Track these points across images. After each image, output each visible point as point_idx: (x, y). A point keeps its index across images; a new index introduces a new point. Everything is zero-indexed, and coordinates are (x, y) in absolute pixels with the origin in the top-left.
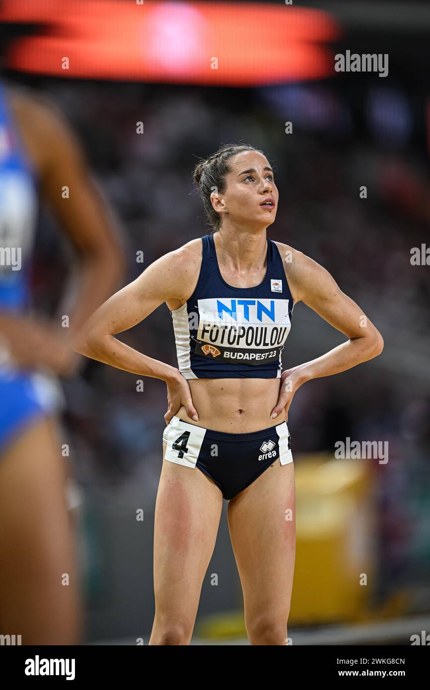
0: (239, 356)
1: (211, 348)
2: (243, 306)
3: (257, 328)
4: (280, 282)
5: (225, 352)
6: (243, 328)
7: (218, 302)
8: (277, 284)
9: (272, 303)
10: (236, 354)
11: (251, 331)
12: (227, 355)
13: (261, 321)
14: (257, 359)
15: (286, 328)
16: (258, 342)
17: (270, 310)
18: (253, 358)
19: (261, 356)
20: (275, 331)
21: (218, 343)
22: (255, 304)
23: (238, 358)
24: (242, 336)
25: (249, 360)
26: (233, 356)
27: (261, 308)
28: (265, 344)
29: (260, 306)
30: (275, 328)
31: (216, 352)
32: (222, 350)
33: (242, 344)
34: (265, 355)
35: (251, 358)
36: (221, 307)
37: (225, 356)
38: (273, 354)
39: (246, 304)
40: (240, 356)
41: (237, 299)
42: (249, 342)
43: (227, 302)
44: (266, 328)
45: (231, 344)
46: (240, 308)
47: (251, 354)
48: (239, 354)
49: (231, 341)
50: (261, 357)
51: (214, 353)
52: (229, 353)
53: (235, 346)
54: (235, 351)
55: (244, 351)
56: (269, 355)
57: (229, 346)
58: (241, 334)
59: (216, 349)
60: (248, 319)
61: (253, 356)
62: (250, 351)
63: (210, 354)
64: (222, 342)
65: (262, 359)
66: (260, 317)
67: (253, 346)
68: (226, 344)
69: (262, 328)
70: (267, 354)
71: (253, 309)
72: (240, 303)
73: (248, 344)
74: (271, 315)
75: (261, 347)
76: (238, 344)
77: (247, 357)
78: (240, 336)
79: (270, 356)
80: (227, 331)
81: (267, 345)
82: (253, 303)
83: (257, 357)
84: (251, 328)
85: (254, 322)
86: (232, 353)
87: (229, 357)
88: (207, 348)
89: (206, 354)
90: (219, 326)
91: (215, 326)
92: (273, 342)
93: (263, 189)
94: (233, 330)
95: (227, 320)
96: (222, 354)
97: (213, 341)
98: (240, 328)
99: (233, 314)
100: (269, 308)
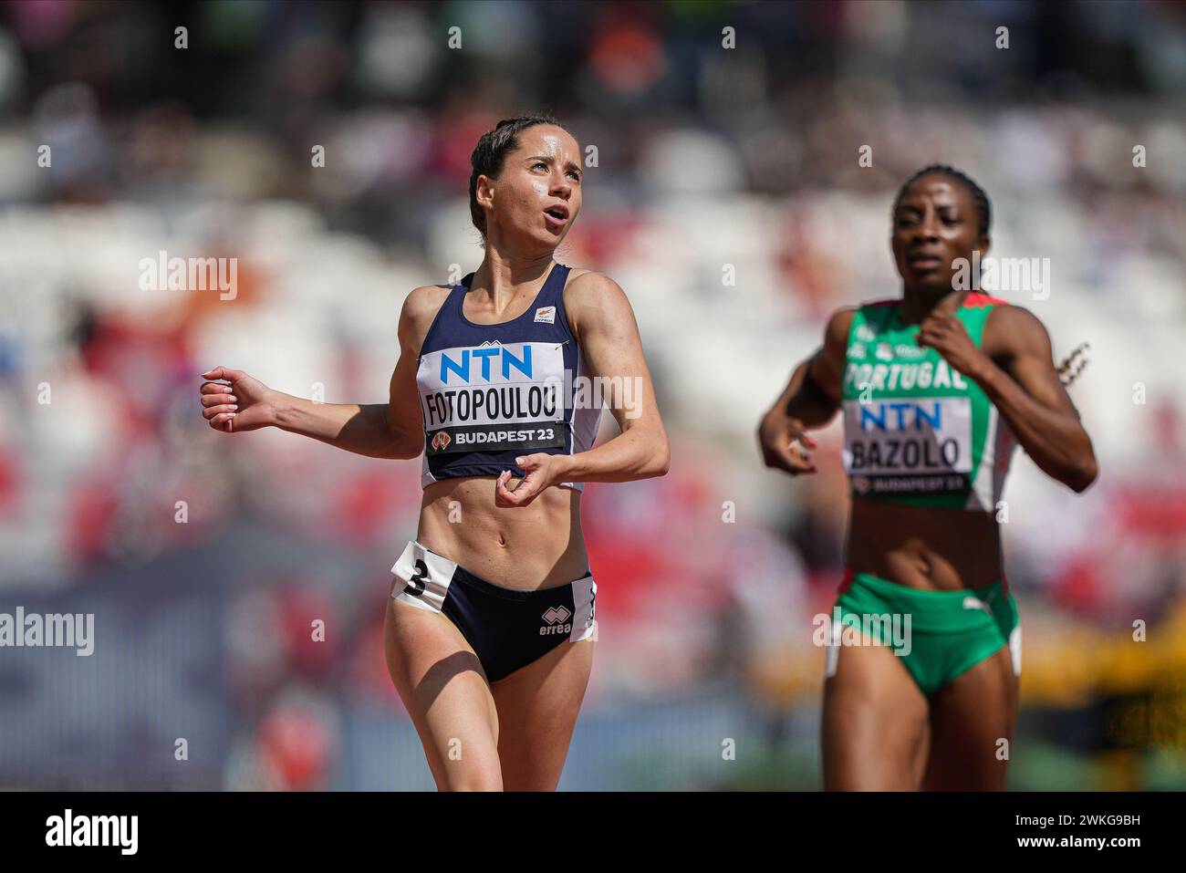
0: (479, 438)
1: (442, 436)
2: (480, 358)
3: (503, 390)
5: (458, 435)
6: (480, 392)
7: (444, 356)
9: (527, 352)
10: (474, 434)
11: (492, 395)
12: (461, 439)
13: (508, 378)
14: (510, 440)
16: (508, 412)
17: (523, 361)
18: (503, 438)
19: (516, 435)
20: (535, 393)
21: (447, 424)
22: (498, 354)
23: (479, 441)
24: (480, 404)
25: (497, 443)
26: (471, 439)
27: (508, 358)
28: (520, 415)
29: (506, 355)
30: (536, 388)
31: (447, 439)
32: (452, 431)
33: (483, 418)
34: (527, 435)
35: (500, 439)
36: (446, 363)
37: (458, 442)
38: (547, 434)
39: (484, 354)
40: (482, 438)
41: (471, 349)
42: (493, 413)
43: (455, 354)
44: (518, 389)
45: (465, 419)
46: (476, 364)
47: (499, 433)
48: (479, 434)
49: (464, 414)
50: (517, 437)
51: (444, 444)
52: (463, 435)
53: (470, 422)
54: (471, 430)
55: (486, 429)
57: (461, 424)
58: (478, 401)
59: (445, 434)
60: (488, 378)
61: (502, 435)
62: (496, 428)
63: (440, 447)
64: (451, 420)
65: (519, 439)
66: (506, 373)
67: (501, 420)
68: (457, 422)
69: (511, 390)
70: (531, 432)
71: (496, 362)
72: (476, 354)
73: (491, 417)
74: (526, 368)
75: (515, 420)
76: (475, 418)
77: (492, 437)
78: (475, 405)
79: (540, 438)
81: (525, 415)
82: (496, 352)
83: (509, 436)
84: (493, 390)
85: (497, 381)
86: (467, 435)
87: (463, 442)
88: (437, 441)
89: (436, 448)
90: (444, 395)
91: (439, 395)
92: (535, 411)
93: (554, 188)
94: (464, 396)
95: (455, 383)
96: (454, 438)
97: (442, 421)
98: (475, 392)
99: (464, 372)
100: (521, 359)
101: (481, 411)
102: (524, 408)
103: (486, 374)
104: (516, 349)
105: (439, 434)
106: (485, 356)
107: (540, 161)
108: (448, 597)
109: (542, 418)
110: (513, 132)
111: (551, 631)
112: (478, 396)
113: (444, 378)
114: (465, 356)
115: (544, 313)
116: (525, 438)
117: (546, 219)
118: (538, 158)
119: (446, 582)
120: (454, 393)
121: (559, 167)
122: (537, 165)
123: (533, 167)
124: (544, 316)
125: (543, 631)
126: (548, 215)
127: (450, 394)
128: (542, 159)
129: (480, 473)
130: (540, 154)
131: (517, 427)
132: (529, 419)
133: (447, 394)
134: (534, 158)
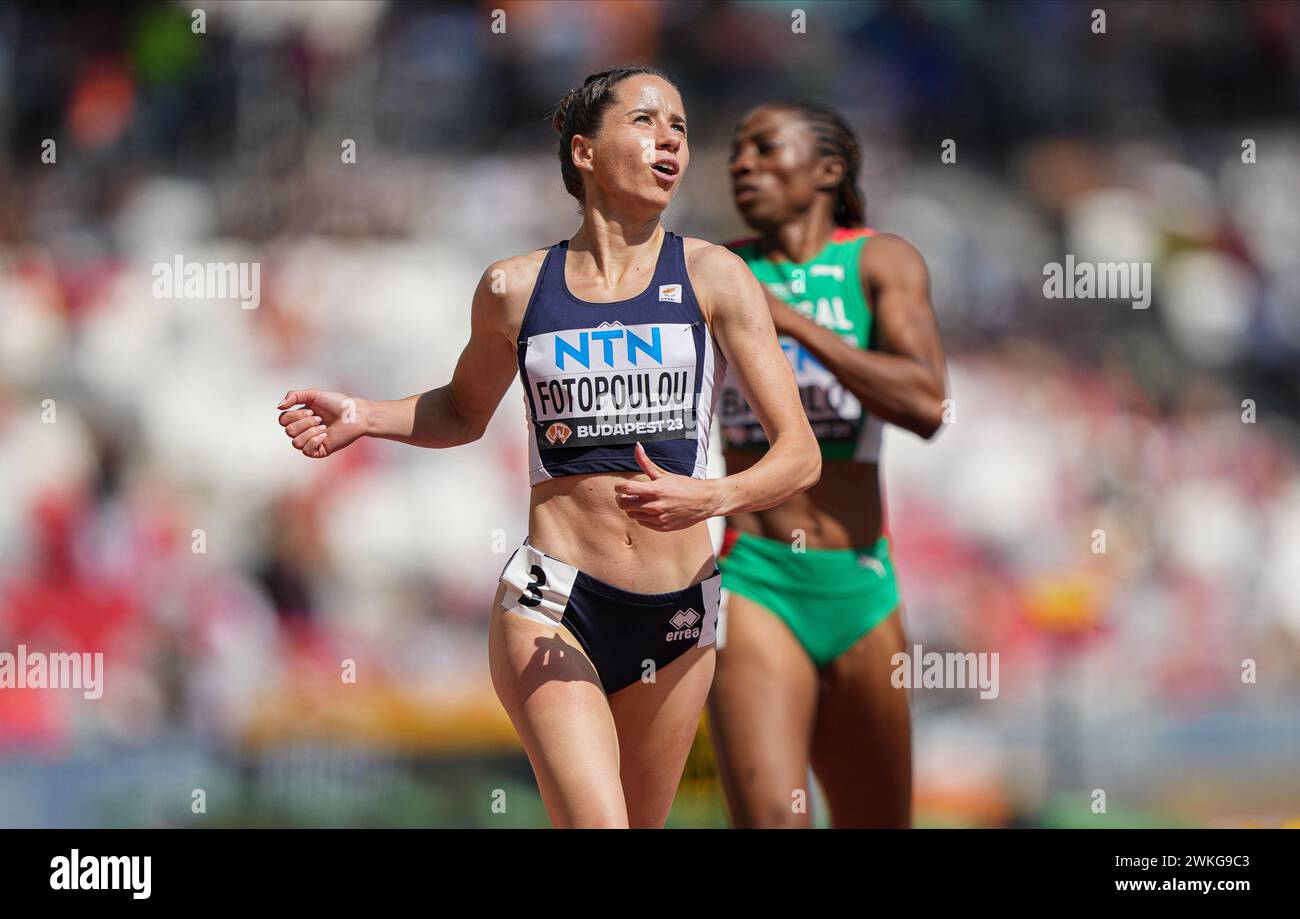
0: (603, 431)
1: (560, 428)
2: (600, 341)
3: (630, 377)
4: (677, 287)
5: (579, 428)
6: (604, 380)
7: (558, 339)
8: (670, 291)
9: (656, 335)
11: (618, 382)
12: (583, 432)
13: (635, 364)
15: (685, 373)
17: (651, 344)
18: (632, 430)
19: (646, 426)
20: (665, 380)
21: (566, 414)
22: (621, 336)
23: (604, 434)
24: (606, 390)
25: (624, 435)
26: (594, 431)
27: (634, 342)
28: (650, 404)
29: (632, 337)
30: (666, 375)
31: (566, 432)
32: (573, 423)
35: (627, 431)
36: (561, 346)
37: (580, 435)
38: (676, 424)
40: (607, 430)
41: (590, 331)
43: (572, 337)
44: (647, 376)
45: (587, 410)
46: (596, 348)
47: (626, 425)
48: (604, 426)
49: (586, 404)
50: (644, 429)
51: (562, 436)
52: (585, 428)
53: (593, 413)
54: (595, 421)
57: (583, 415)
58: (602, 389)
59: (565, 426)
60: (611, 365)
61: (630, 427)
63: (558, 441)
64: (571, 410)
65: (649, 431)
66: (632, 358)
67: (628, 410)
68: (578, 413)
69: (639, 377)
71: (620, 346)
72: (596, 336)
73: (618, 407)
74: (655, 352)
76: (599, 408)
77: (617, 430)
78: (599, 394)
79: (670, 429)
81: (654, 405)
82: (619, 334)
83: (638, 427)
84: (618, 377)
85: (622, 366)
86: (591, 427)
87: (586, 435)
88: (553, 432)
89: (553, 442)
90: (561, 383)
91: (555, 382)
93: (662, 141)
94: (585, 384)
95: (573, 369)
96: (575, 431)
97: (559, 411)
98: (598, 380)
99: (583, 357)
100: (649, 342)
103: (609, 358)
104: (644, 331)
105: (555, 425)
106: (607, 338)
107: (642, 114)
108: (569, 606)
110: (608, 85)
111: (678, 636)
112: (602, 384)
113: (560, 363)
114: (584, 338)
115: (668, 291)
116: (655, 430)
117: (655, 175)
118: (640, 111)
119: (566, 590)
120: (573, 381)
121: (663, 118)
122: (639, 119)
123: (636, 120)
124: (669, 294)
125: (669, 637)
126: (656, 172)
127: (569, 382)
128: (644, 111)
129: (603, 469)
130: (642, 106)
133: (565, 382)
134: (635, 111)
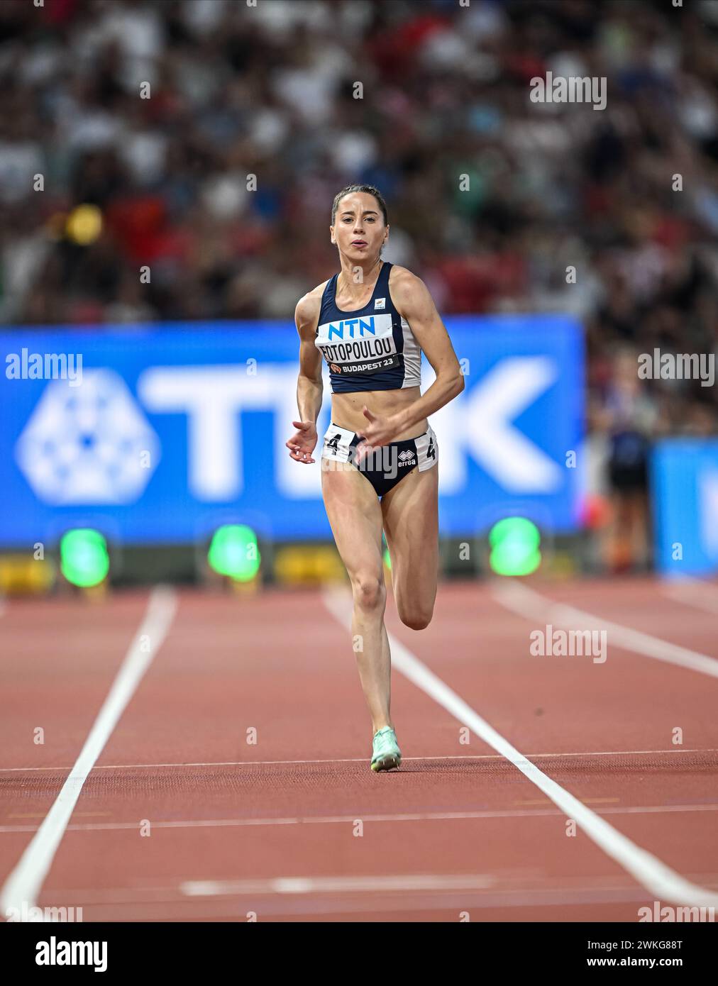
0: (354, 369)
2: (349, 326)
3: (361, 343)
4: (384, 300)
6: (349, 345)
7: (331, 326)
8: (380, 302)
9: (372, 320)
10: (351, 367)
11: (356, 346)
12: (346, 369)
13: (363, 336)
15: (389, 338)
17: (371, 326)
18: (366, 368)
20: (377, 343)
21: (335, 361)
23: (354, 371)
24: (350, 351)
25: (363, 371)
26: (350, 369)
27: (363, 325)
28: (372, 355)
29: (362, 323)
30: (378, 340)
31: (339, 369)
32: (341, 365)
33: (353, 359)
34: (378, 365)
35: (364, 369)
36: (332, 329)
37: (344, 371)
38: (389, 362)
39: (351, 324)
41: (344, 321)
42: (358, 356)
43: (336, 324)
44: (368, 342)
45: (344, 359)
46: (347, 328)
47: (363, 366)
48: (353, 367)
49: (343, 357)
50: (372, 367)
53: (347, 361)
54: (349, 365)
56: (382, 364)
57: (343, 362)
58: (349, 350)
59: (337, 366)
60: (353, 337)
62: (361, 363)
63: (337, 373)
64: (337, 360)
66: (362, 333)
67: (362, 359)
68: (341, 361)
69: (365, 342)
70: (379, 363)
71: (357, 327)
72: (347, 323)
73: (358, 358)
74: (372, 329)
75: (369, 358)
76: (349, 358)
77: (360, 368)
78: (348, 352)
79: (385, 365)
80: (337, 349)
81: (374, 355)
82: (356, 322)
83: (368, 367)
84: (355, 343)
85: (358, 338)
86: (348, 367)
87: (348, 371)
88: (334, 368)
89: (335, 372)
91: (329, 347)
92: (380, 352)
94: (341, 348)
95: (336, 340)
96: (342, 369)
97: (332, 360)
98: (347, 345)
99: (340, 334)
100: (369, 325)
101: (351, 354)
102: (374, 352)
103: (352, 334)
104: (366, 319)
105: (334, 366)
106: (352, 325)
109: (385, 354)
112: (348, 347)
113: (330, 337)
114: (342, 325)
116: (377, 367)
120: (335, 346)
124: (379, 304)
127: (334, 347)
131: (371, 362)
132: (378, 357)
133: (332, 346)
